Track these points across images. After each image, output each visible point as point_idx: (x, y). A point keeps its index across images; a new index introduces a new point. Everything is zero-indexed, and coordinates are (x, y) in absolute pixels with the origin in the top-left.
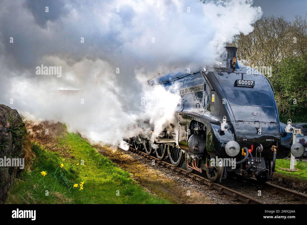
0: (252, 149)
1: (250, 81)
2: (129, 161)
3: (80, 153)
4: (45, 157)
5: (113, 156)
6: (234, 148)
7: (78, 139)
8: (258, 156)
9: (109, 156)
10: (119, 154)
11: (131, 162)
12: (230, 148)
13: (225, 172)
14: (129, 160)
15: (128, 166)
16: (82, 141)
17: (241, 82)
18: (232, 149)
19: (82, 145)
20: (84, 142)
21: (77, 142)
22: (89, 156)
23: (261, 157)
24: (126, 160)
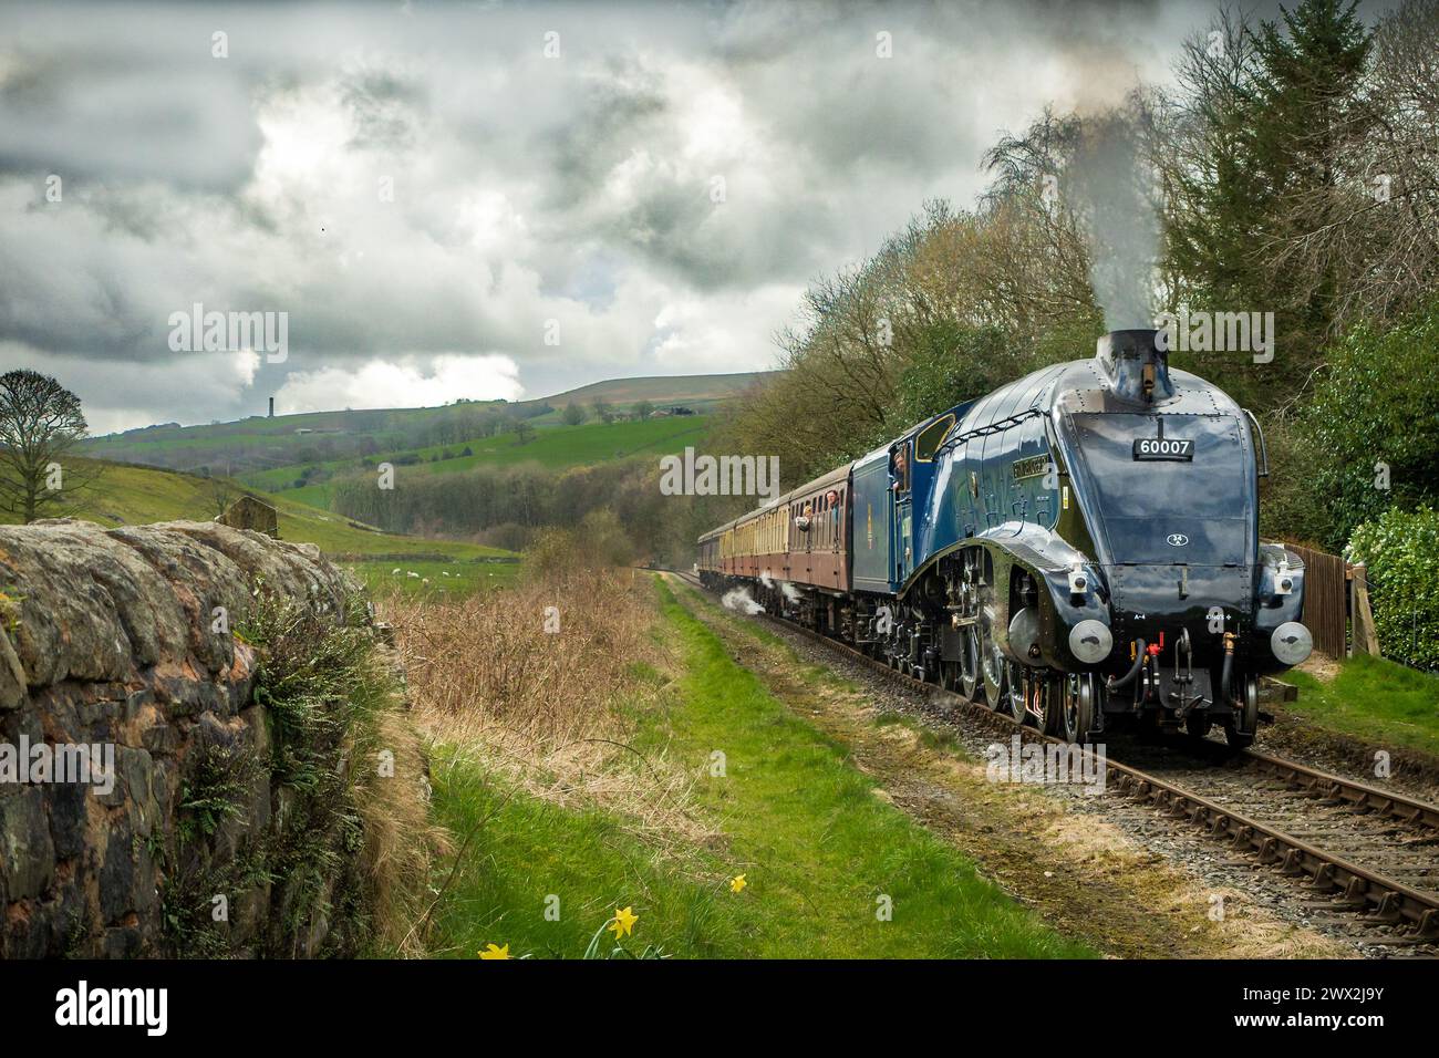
0: (1162, 644)
1: (1179, 442)
2: (1101, 864)
3: (767, 807)
4: (529, 848)
5: (991, 830)
6: (1094, 640)
7: (759, 709)
8: (1183, 664)
9: (964, 827)
10: (1034, 816)
11: (1114, 872)
12: (1083, 641)
13: (1100, 712)
14: (1106, 854)
15: (1095, 903)
16: (780, 722)
17: (1149, 445)
18: (1087, 643)
19: (781, 752)
20: (794, 732)
21: (752, 728)
22: (829, 834)
23: (1193, 666)
24: (1085, 857)
